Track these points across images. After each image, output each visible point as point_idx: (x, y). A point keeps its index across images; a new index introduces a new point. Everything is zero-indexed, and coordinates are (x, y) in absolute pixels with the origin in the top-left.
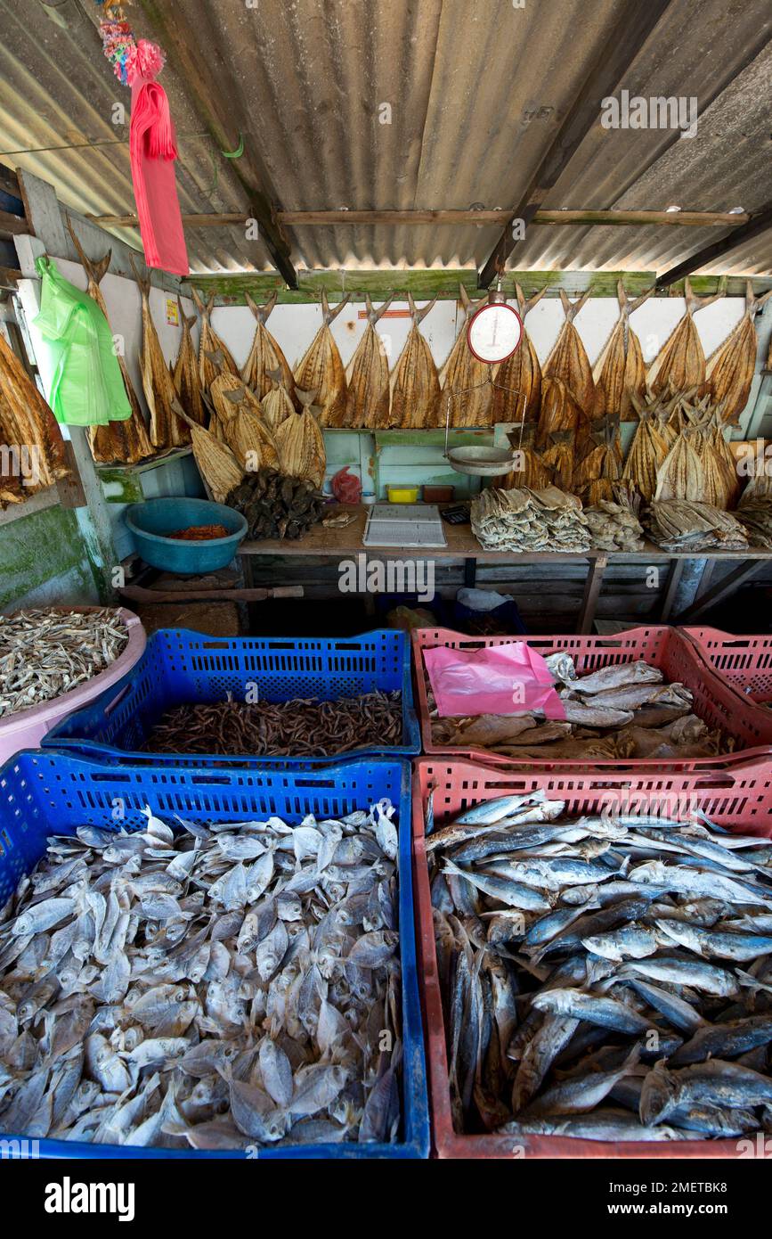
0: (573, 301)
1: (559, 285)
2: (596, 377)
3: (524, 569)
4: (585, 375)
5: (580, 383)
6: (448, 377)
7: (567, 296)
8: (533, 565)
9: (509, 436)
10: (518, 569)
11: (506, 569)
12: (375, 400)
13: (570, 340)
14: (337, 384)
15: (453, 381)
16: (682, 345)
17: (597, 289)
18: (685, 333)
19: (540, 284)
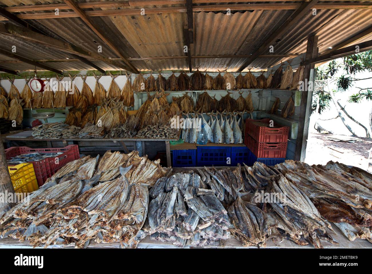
0: (84, 77)
1: (80, 74)
2: (94, 95)
3: (93, 148)
4: (91, 94)
5: (90, 96)
6: (56, 95)
7: (82, 76)
8: (95, 146)
9: (69, 110)
10: (91, 147)
11: (88, 147)
12: (39, 101)
13: (85, 86)
14: (30, 97)
15: (57, 96)
16: (113, 87)
17: (89, 74)
18: (113, 84)
19: (75, 74)
